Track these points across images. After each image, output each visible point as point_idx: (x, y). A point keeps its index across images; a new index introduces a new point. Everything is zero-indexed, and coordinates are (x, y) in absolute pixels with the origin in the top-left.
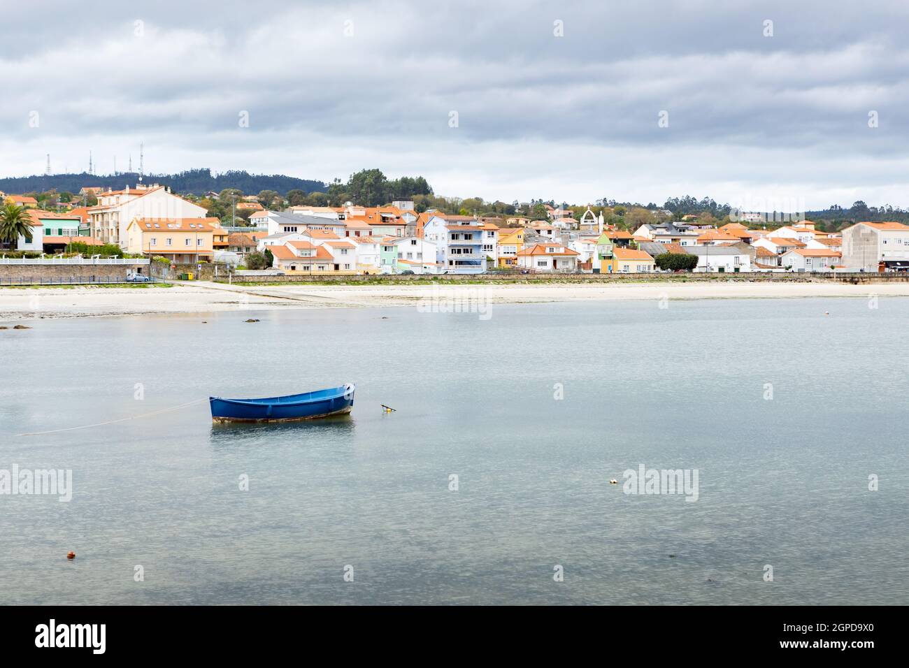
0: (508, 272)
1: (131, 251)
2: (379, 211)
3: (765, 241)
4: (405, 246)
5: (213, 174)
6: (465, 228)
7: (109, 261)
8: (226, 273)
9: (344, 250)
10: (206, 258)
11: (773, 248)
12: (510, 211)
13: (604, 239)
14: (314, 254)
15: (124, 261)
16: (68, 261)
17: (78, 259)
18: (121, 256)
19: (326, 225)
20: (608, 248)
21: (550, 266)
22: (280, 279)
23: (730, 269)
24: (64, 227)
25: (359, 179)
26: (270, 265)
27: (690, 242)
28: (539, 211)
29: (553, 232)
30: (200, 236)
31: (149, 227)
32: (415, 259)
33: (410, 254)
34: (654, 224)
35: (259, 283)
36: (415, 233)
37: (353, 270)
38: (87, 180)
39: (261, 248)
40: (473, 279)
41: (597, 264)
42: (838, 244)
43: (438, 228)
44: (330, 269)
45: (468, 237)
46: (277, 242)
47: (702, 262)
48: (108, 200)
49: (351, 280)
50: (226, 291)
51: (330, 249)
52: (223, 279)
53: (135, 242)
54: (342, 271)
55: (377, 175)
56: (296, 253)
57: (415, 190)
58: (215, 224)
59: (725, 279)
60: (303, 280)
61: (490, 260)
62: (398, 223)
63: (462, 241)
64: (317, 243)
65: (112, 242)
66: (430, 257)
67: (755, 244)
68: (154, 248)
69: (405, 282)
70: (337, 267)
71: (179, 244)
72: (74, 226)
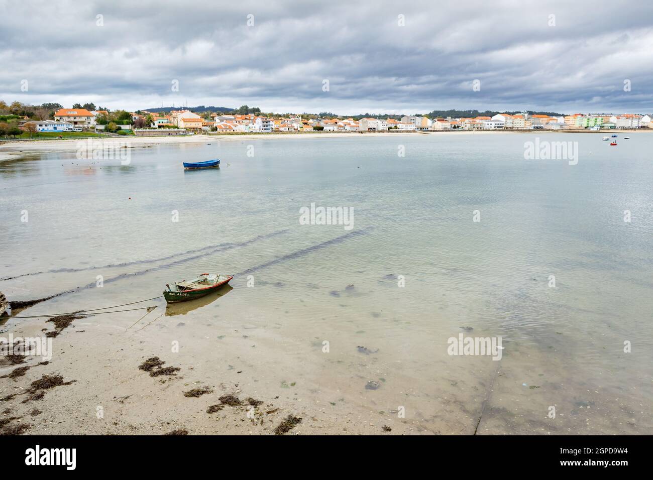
0: (277, 131)
1: (181, 127)
2: (244, 116)
3: (341, 123)
4: (251, 125)
5: (205, 107)
6: (266, 120)
7: (175, 130)
8: (205, 132)
9: (236, 126)
10: (200, 129)
11: (343, 125)
12: (280, 116)
13: (301, 123)
14: (228, 127)
15: (179, 130)
16: (164, 130)
17: (167, 129)
18: (178, 128)
19: (231, 120)
20: (302, 125)
21: (287, 130)
22: (219, 134)
23: (332, 130)
24: (164, 121)
25: (242, 108)
26: (217, 130)
27: (322, 123)
28: (287, 116)
29: (288, 122)
30: (198, 123)
31: (185, 120)
32: (254, 128)
33: (252, 127)
34: (313, 118)
35: (214, 135)
36: (253, 122)
37: (238, 131)
38: (173, 109)
39: (215, 126)
40: (268, 133)
41: (299, 129)
42: (358, 124)
43: (259, 120)
44: (232, 131)
45: (267, 123)
46: (218, 124)
47: (325, 128)
48: (174, 113)
49: (237, 134)
50: (205, 137)
51: (232, 126)
52: (205, 134)
53: (182, 125)
54: (235, 131)
55: (247, 107)
56: (223, 127)
57: (256, 111)
58: (203, 120)
59: (330, 133)
60: (225, 134)
61: (272, 128)
62: (249, 119)
63: (265, 124)
64: (228, 124)
65: (176, 125)
66: (257, 128)
67: (338, 124)
68: (187, 126)
69: (251, 134)
70: (234, 130)
71: (193, 125)
72: (166, 121)
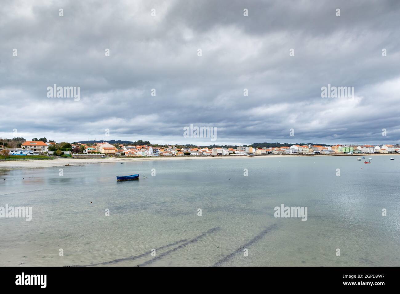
0: (162, 156)
1: (102, 153)
2: (142, 146)
3: (201, 150)
4: (146, 152)
5: (116, 141)
6: (155, 149)
7: (99, 154)
8: (117, 156)
9: (136, 152)
10: (114, 154)
11: (202, 152)
12: (162, 146)
13: (176, 150)
14: (132, 153)
15: (101, 154)
16: (92, 154)
17: (94, 154)
18: (100, 153)
19: (133, 148)
20: (177, 152)
21: (168, 155)
22: (126, 157)
23: (195, 155)
24: (92, 149)
25: (139, 141)
26: (124, 155)
27: (189, 151)
28: (166, 146)
29: (168, 150)
30: (113, 150)
31: (105, 149)
32: (147, 154)
33: (147, 153)
34: (184, 148)
35: (122, 158)
36: (147, 150)
37: (138, 155)
38: (95, 141)
39: (123, 152)
40: (156, 157)
41: (175, 154)
42: (211, 151)
43: (151, 149)
44: (134, 155)
45: (156, 150)
46: (126, 151)
47: (191, 154)
48: (98, 145)
49: (137, 157)
50: (117, 159)
51: (134, 152)
52: (117, 157)
53: (103, 151)
54: (136, 155)
55: (141, 141)
56: (129, 153)
57: (148, 143)
58: (116, 148)
59: (195, 156)
60: (130, 157)
61: (159, 154)
62: (145, 148)
63: (155, 151)
64: (132, 151)
65: (99, 151)
66: (150, 153)
67: (199, 151)
68: (106, 152)
69: (146, 157)
70: (135, 155)
71: (110, 151)
72: (93, 149)
